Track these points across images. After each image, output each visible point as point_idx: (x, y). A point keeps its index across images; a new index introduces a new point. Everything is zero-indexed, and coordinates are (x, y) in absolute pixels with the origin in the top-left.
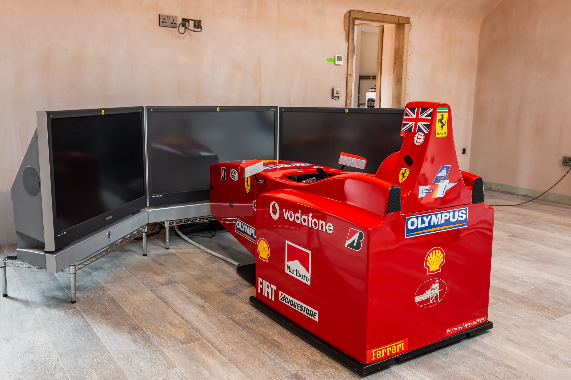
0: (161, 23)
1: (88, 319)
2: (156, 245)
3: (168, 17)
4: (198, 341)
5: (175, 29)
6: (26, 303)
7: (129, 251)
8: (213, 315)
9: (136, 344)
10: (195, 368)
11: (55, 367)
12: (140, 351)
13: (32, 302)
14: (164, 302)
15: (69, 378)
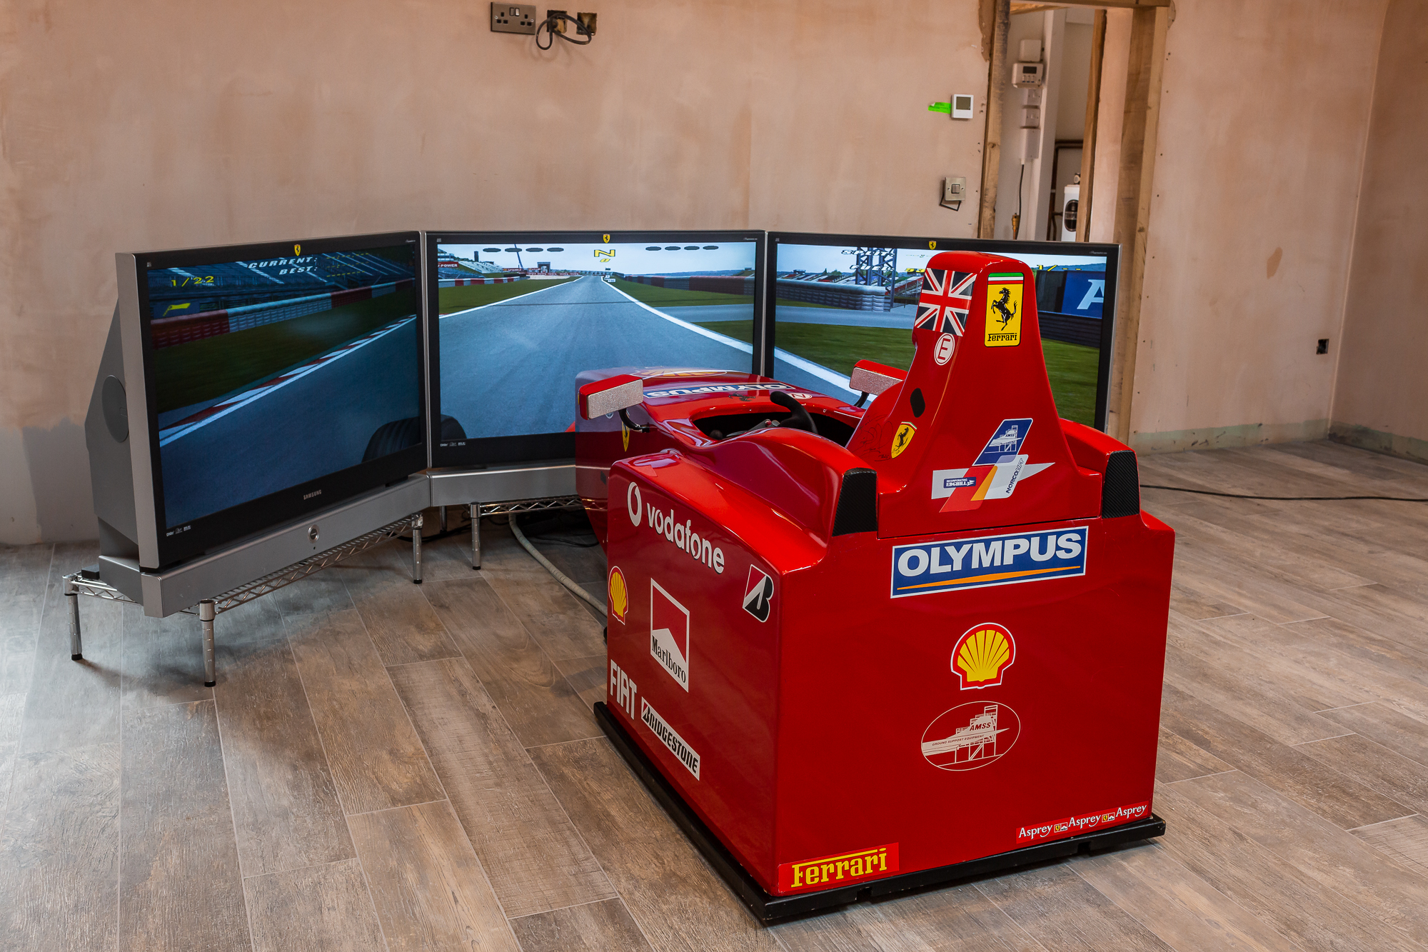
0: (495, 24)
1: (222, 725)
2: (455, 558)
3: (512, 8)
4: (433, 799)
5: (530, 37)
6: (112, 678)
7: (389, 568)
8: (498, 741)
9: (296, 793)
10: (393, 863)
11: (103, 830)
12: (295, 810)
13: (125, 677)
14: (406, 699)
15: (119, 858)
